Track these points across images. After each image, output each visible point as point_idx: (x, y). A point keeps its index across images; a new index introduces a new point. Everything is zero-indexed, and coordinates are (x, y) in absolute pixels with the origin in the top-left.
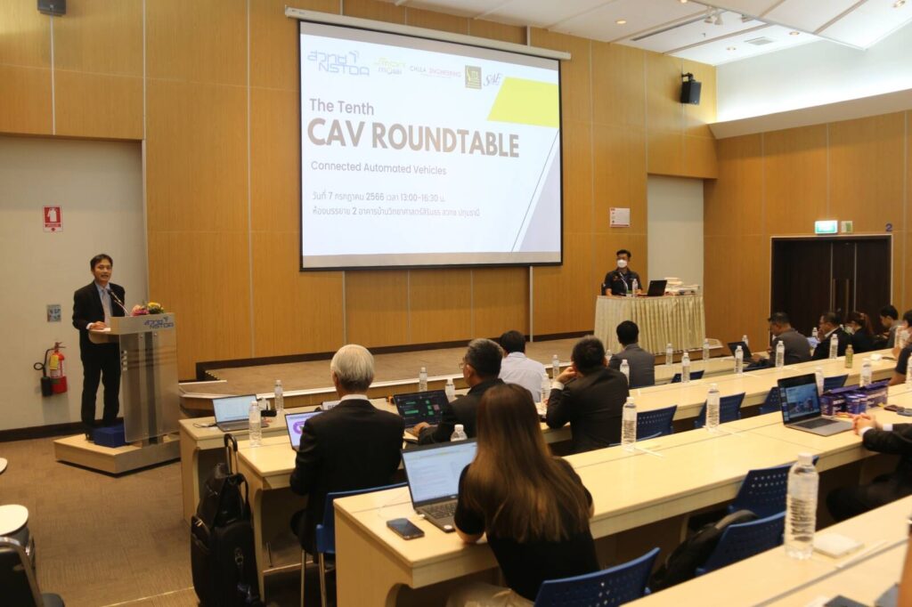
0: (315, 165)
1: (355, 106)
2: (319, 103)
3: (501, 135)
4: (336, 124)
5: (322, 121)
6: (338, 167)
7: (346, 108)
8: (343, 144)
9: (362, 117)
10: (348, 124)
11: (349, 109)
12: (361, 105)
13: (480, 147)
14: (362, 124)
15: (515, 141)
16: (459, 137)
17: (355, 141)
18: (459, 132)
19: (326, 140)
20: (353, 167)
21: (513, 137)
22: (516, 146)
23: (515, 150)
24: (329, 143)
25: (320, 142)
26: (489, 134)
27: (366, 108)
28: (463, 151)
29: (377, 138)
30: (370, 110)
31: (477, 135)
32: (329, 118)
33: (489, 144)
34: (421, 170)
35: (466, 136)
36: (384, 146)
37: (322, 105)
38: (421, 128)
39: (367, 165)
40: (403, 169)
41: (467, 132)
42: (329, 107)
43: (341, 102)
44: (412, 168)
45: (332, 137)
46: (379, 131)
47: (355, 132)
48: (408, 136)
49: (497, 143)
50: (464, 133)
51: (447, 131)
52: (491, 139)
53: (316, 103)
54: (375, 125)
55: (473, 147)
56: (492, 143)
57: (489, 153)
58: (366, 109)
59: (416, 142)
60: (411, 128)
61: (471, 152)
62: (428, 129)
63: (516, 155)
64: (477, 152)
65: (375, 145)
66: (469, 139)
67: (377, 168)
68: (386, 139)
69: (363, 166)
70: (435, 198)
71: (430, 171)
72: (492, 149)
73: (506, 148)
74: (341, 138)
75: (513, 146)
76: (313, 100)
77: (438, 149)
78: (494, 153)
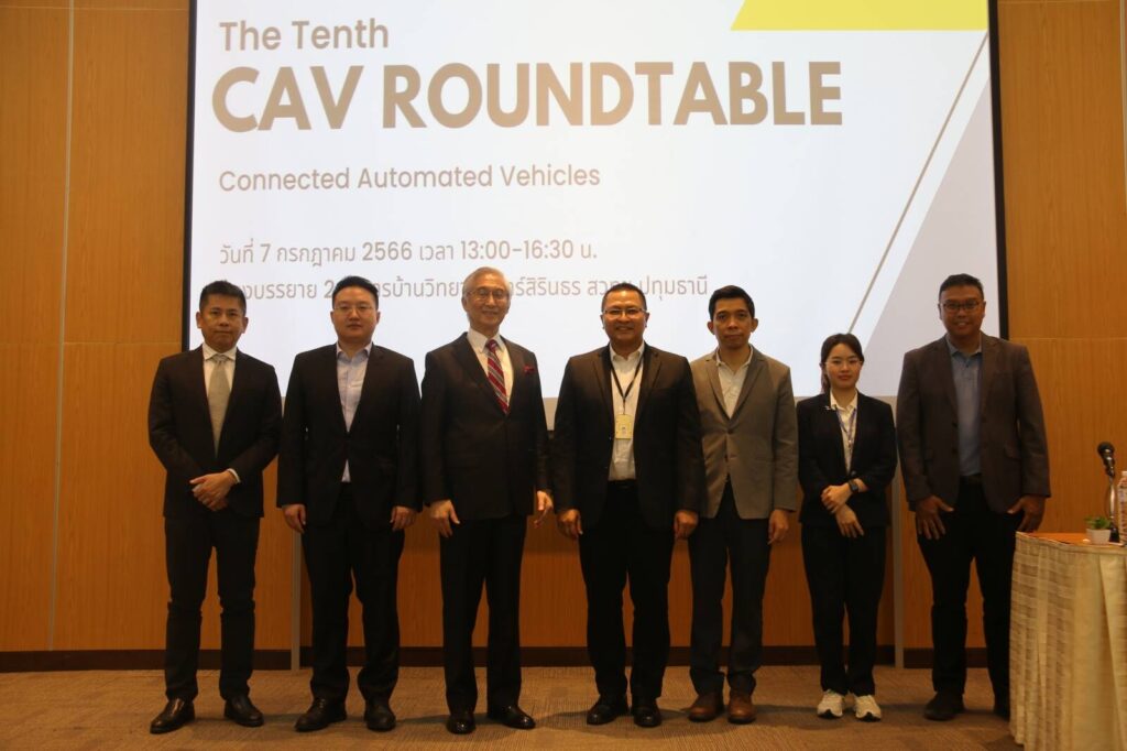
0: (228, 181)
1: (337, 30)
2: (244, 32)
3: (778, 69)
4: (286, 78)
5: (249, 75)
6: (289, 182)
7: (314, 37)
8: (304, 124)
9: (355, 56)
10: (319, 74)
11: (321, 37)
12: (353, 26)
13: (711, 105)
14: (355, 74)
15: (828, 80)
16: (640, 84)
17: (336, 116)
18: (641, 68)
19: (258, 119)
20: (328, 181)
21: (818, 70)
22: (834, 93)
23: (829, 106)
24: (266, 124)
25: (244, 125)
26: (736, 69)
27: (370, 32)
28: (655, 118)
29: (396, 104)
30: (379, 35)
31: (699, 73)
32: (267, 65)
33: (737, 93)
34: (524, 178)
35: (664, 79)
36: (416, 121)
37: (250, 37)
38: (523, 70)
39: (365, 171)
40: (470, 178)
41: (667, 68)
42: (271, 38)
43: (300, 25)
44: (497, 174)
45: (273, 111)
46: (402, 84)
47: (336, 92)
48: (485, 90)
49: (767, 89)
50: (656, 71)
51: (600, 70)
52: (746, 79)
53: (236, 32)
54: (391, 73)
55: (687, 107)
56: (752, 92)
57: (739, 118)
58: (366, 35)
59: (508, 104)
60: (493, 70)
61: (681, 119)
62: (545, 71)
63: (835, 119)
64: (701, 120)
65: (389, 121)
66: (673, 89)
67: (393, 178)
68: (421, 103)
69: (355, 178)
70: (562, 249)
71: (551, 177)
72: (748, 106)
73: (798, 99)
74: (298, 112)
75: (819, 93)
76: (228, 26)
77: (574, 117)
78: (757, 117)
